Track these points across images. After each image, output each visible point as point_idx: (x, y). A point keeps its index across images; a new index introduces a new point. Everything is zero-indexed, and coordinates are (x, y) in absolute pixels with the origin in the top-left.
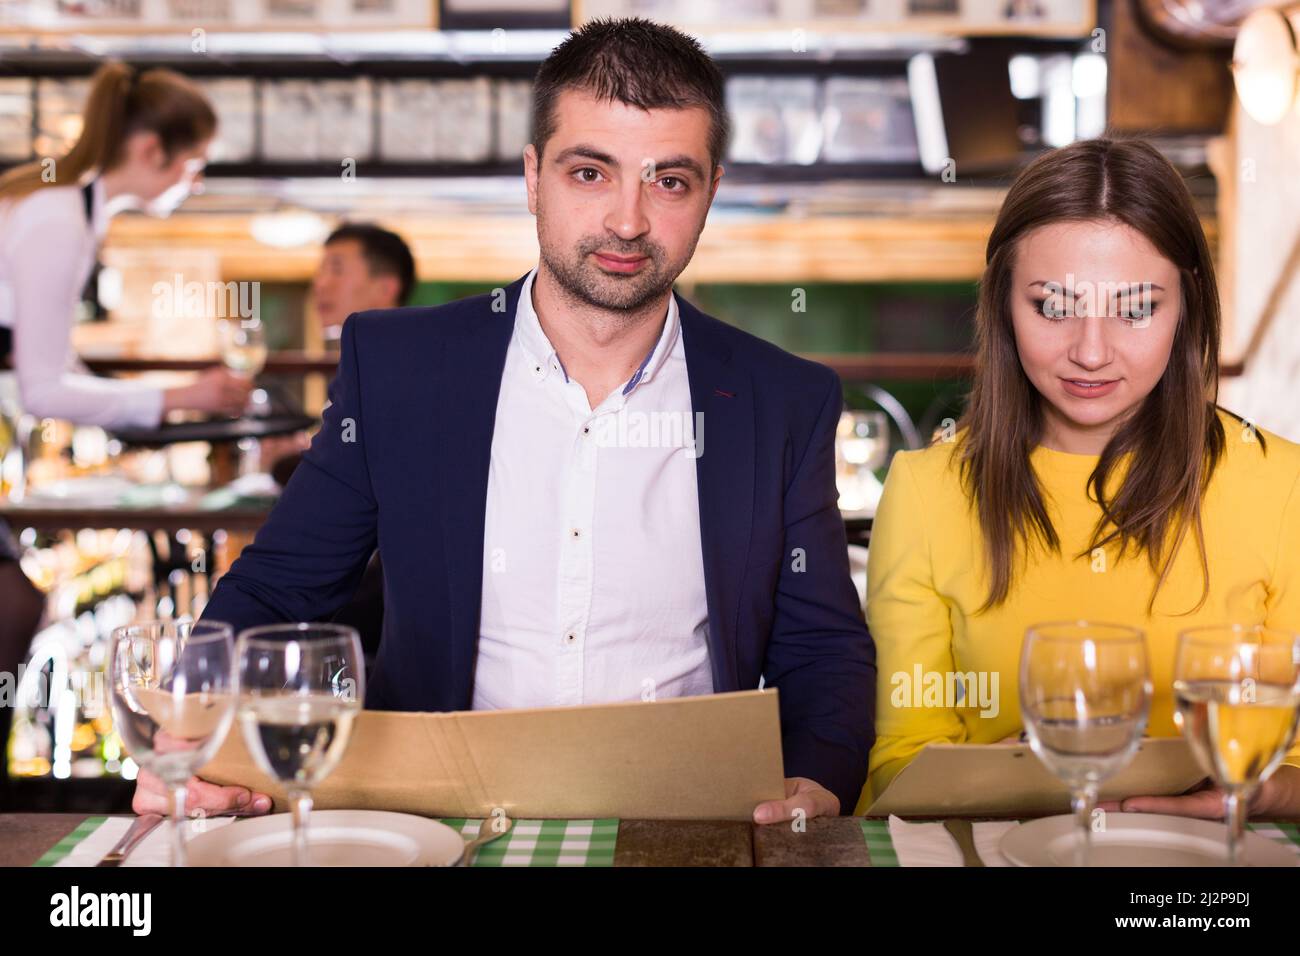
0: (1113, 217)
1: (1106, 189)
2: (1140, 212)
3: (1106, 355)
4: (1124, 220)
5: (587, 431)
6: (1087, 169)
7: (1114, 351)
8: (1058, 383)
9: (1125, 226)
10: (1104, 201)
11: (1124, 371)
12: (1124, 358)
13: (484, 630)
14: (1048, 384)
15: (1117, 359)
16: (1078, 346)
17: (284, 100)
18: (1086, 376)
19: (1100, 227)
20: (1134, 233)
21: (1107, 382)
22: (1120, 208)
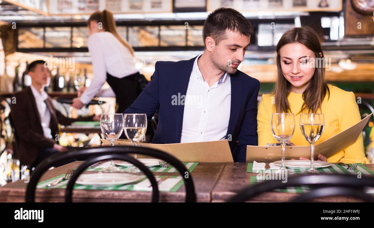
0: (298, 42)
1: (297, 36)
2: (305, 41)
3: (298, 71)
4: (301, 43)
5: (209, 91)
6: (293, 33)
7: (300, 70)
8: (290, 77)
9: (300, 44)
10: (296, 39)
11: (303, 74)
12: (303, 72)
13: (183, 131)
14: (288, 78)
15: (301, 72)
16: (292, 69)
17: (134, 31)
18: (295, 76)
19: (295, 44)
20: (302, 45)
21: (300, 77)
22: (300, 40)
